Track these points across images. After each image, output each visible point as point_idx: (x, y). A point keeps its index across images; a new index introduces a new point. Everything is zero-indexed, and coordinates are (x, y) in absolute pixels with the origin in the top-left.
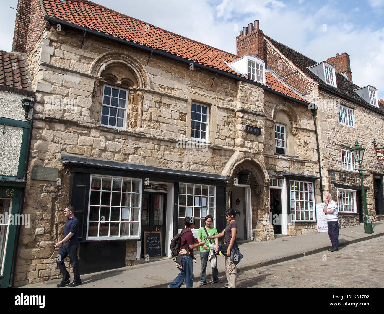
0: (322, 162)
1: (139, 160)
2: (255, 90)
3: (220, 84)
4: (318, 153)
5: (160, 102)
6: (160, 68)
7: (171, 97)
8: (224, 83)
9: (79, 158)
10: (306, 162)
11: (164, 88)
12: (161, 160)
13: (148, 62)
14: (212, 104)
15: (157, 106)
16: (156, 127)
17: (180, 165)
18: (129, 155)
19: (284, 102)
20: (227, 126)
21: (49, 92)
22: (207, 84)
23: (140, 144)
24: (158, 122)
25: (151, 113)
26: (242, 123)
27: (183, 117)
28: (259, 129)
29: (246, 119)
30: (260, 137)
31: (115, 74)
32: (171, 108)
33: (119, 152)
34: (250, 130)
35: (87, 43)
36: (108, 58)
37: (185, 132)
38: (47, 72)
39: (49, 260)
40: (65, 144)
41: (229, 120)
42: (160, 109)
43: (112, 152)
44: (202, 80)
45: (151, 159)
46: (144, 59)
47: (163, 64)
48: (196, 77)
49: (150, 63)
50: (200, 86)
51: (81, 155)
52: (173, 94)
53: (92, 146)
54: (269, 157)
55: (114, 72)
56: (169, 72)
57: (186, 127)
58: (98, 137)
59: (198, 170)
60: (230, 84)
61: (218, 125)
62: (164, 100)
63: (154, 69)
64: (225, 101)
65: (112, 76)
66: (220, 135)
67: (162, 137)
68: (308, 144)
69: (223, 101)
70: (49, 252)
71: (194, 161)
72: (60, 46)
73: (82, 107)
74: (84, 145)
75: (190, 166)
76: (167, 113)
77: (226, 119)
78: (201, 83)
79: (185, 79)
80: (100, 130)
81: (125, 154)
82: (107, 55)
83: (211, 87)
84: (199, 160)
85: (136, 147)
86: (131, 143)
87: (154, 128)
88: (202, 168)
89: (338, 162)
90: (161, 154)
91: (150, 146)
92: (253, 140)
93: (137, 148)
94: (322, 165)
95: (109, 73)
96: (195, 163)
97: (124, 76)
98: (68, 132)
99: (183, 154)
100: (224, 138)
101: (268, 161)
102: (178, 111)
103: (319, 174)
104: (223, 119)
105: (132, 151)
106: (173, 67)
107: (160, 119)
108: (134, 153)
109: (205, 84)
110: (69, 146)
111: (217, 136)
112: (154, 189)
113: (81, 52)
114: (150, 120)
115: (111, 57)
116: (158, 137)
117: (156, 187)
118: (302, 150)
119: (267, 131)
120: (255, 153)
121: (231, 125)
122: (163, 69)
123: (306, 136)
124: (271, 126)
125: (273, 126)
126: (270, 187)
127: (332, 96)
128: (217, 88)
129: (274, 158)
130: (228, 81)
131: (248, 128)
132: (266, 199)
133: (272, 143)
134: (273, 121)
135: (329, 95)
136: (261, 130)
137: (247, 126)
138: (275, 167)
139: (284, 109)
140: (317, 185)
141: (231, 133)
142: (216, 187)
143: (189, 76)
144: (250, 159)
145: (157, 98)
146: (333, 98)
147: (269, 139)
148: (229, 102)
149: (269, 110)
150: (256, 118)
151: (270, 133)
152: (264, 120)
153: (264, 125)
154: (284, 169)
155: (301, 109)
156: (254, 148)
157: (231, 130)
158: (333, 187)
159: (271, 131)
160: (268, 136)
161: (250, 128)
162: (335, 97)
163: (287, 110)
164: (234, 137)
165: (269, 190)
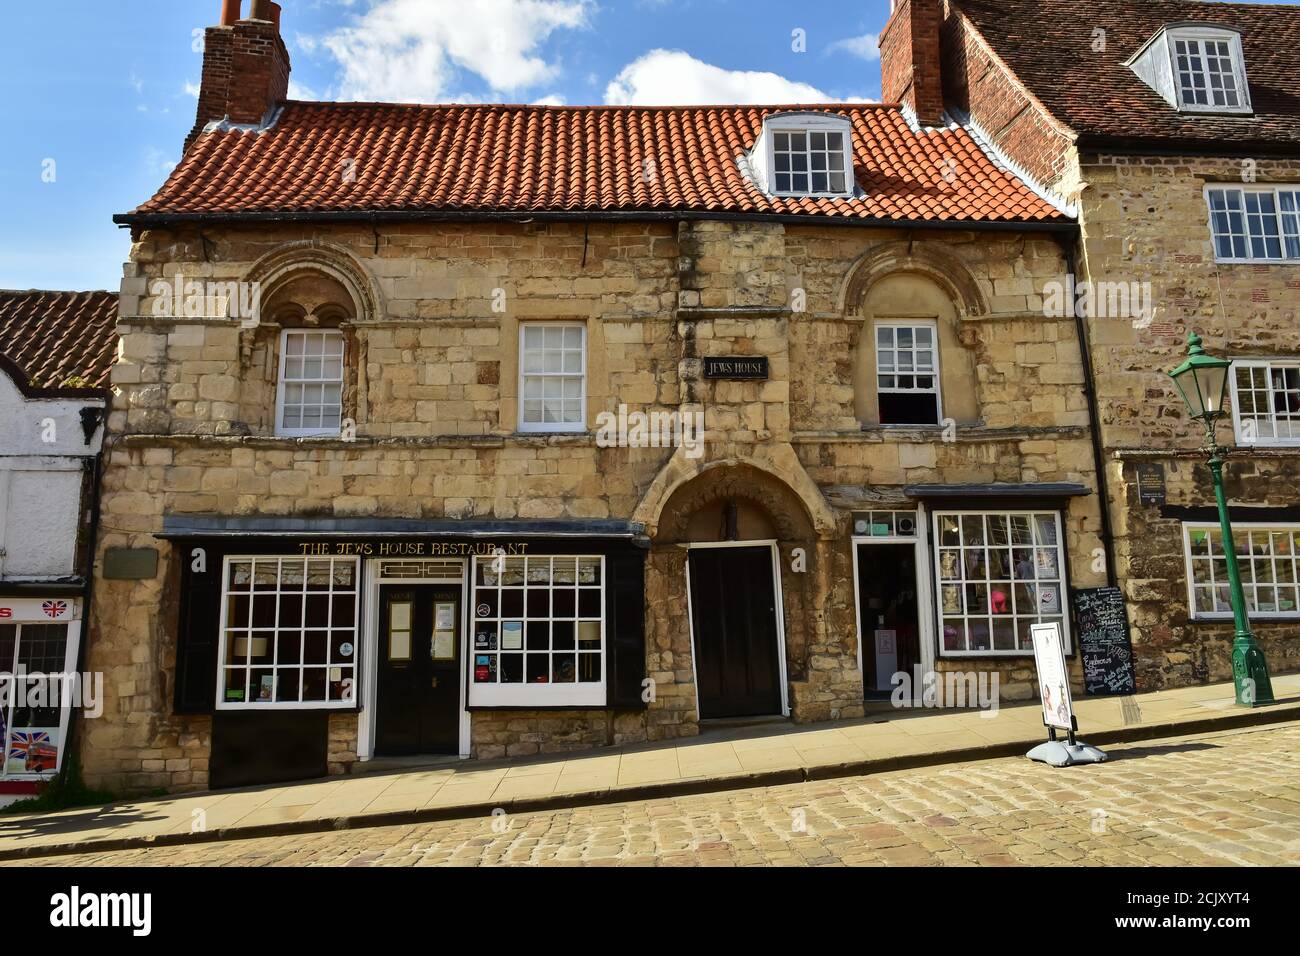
0: (1105, 430)
1: (359, 507)
3: (619, 249)
4: (1091, 397)
5: (416, 347)
6: (413, 256)
7: (446, 326)
8: (629, 242)
9: (204, 520)
10: (1021, 441)
11: (428, 305)
12: (424, 501)
13: (376, 248)
14: (586, 317)
15: (408, 358)
16: (407, 415)
17: (484, 507)
18: (331, 497)
19: (905, 244)
20: (644, 373)
21: (138, 381)
22: (568, 261)
23: (360, 467)
24: (410, 400)
25: (390, 383)
27: (487, 373)
28: (764, 361)
29: (705, 338)
30: (769, 384)
31: (296, 299)
32: (451, 355)
33: (304, 493)
34: (723, 369)
35: (225, 243)
36: (272, 265)
37: (497, 413)
38: (132, 336)
41: (652, 351)
42: (420, 365)
43: (288, 497)
44: (549, 251)
46: (366, 243)
47: (420, 240)
48: (529, 249)
49: (383, 249)
50: (546, 272)
52: (456, 315)
54: (832, 444)
55: (296, 295)
56: (441, 259)
57: (498, 399)
58: (250, 465)
59: (546, 515)
60: (653, 239)
61: (612, 374)
62: (428, 336)
63: (395, 261)
64: (636, 297)
65: (293, 308)
66: (618, 404)
68: (1034, 372)
69: (628, 300)
70: (146, 736)
71: (531, 491)
72: (161, 270)
73: (212, 401)
74: (214, 491)
75: (516, 507)
76: (436, 375)
77: (641, 352)
78: (545, 264)
79: (494, 265)
80: (252, 447)
81: (321, 498)
82: (267, 260)
83: (583, 265)
84: (548, 488)
85: (349, 477)
86: (336, 468)
87: (398, 419)
88: (561, 508)
90: (422, 486)
91: (390, 464)
92: (737, 399)
93: (353, 478)
94: (1106, 441)
95: (284, 300)
96: (536, 496)
97: (320, 301)
98: (179, 465)
99: (492, 475)
100: (635, 409)
101: (832, 456)
102: (472, 360)
103: (1093, 476)
104: (627, 354)
105: (340, 487)
106: (452, 240)
107: (416, 392)
108: (346, 492)
109: (561, 262)
110: (181, 497)
111: (610, 409)
112: (427, 576)
113: (207, 269)
114: (389, 400)
115: (280, 261)
117: (432, 570)
118: (1006, 398)
119: (821, 359)
120: (752, 439)
121: (660, 367)
122: (423, 254)
123: (1025, 343)
124: (838, 337)
125: (851, 336)
126: (856, 541)
127: (1166, 162)
128: (607, 264)
129: (860, 444)
130: (646, 234)
131: (713, 366)
132: (832, 583)
133: (846, 394)
134: (848, 318)
135: (1147, 162)
136: (772, 360)
137: (708, 361)
138: (866, 472)
139: (910, 266)
140: (1085, 518)
141: (663, 390)
142: (603, 558)
143: (506, 252)
144: (731, 462)
145: (406, 336)
146: (1171, 167)
147: (835, 383)
148: (650, 297)
149: (828, 285)
150: (750, 329)
151: (839, 363)
152: (783, 326)
153: (783, 344)
154: (911, 474)
155: (998, 247)
156: (745, 428)
157: (661, 382)
158: (1158, 520)
159: (844, 355)
160: (824, 373)
161: (722, 365)
162: (1185, 162)
163: (920, 266)
164: (676, 402)
165: (850, 553)
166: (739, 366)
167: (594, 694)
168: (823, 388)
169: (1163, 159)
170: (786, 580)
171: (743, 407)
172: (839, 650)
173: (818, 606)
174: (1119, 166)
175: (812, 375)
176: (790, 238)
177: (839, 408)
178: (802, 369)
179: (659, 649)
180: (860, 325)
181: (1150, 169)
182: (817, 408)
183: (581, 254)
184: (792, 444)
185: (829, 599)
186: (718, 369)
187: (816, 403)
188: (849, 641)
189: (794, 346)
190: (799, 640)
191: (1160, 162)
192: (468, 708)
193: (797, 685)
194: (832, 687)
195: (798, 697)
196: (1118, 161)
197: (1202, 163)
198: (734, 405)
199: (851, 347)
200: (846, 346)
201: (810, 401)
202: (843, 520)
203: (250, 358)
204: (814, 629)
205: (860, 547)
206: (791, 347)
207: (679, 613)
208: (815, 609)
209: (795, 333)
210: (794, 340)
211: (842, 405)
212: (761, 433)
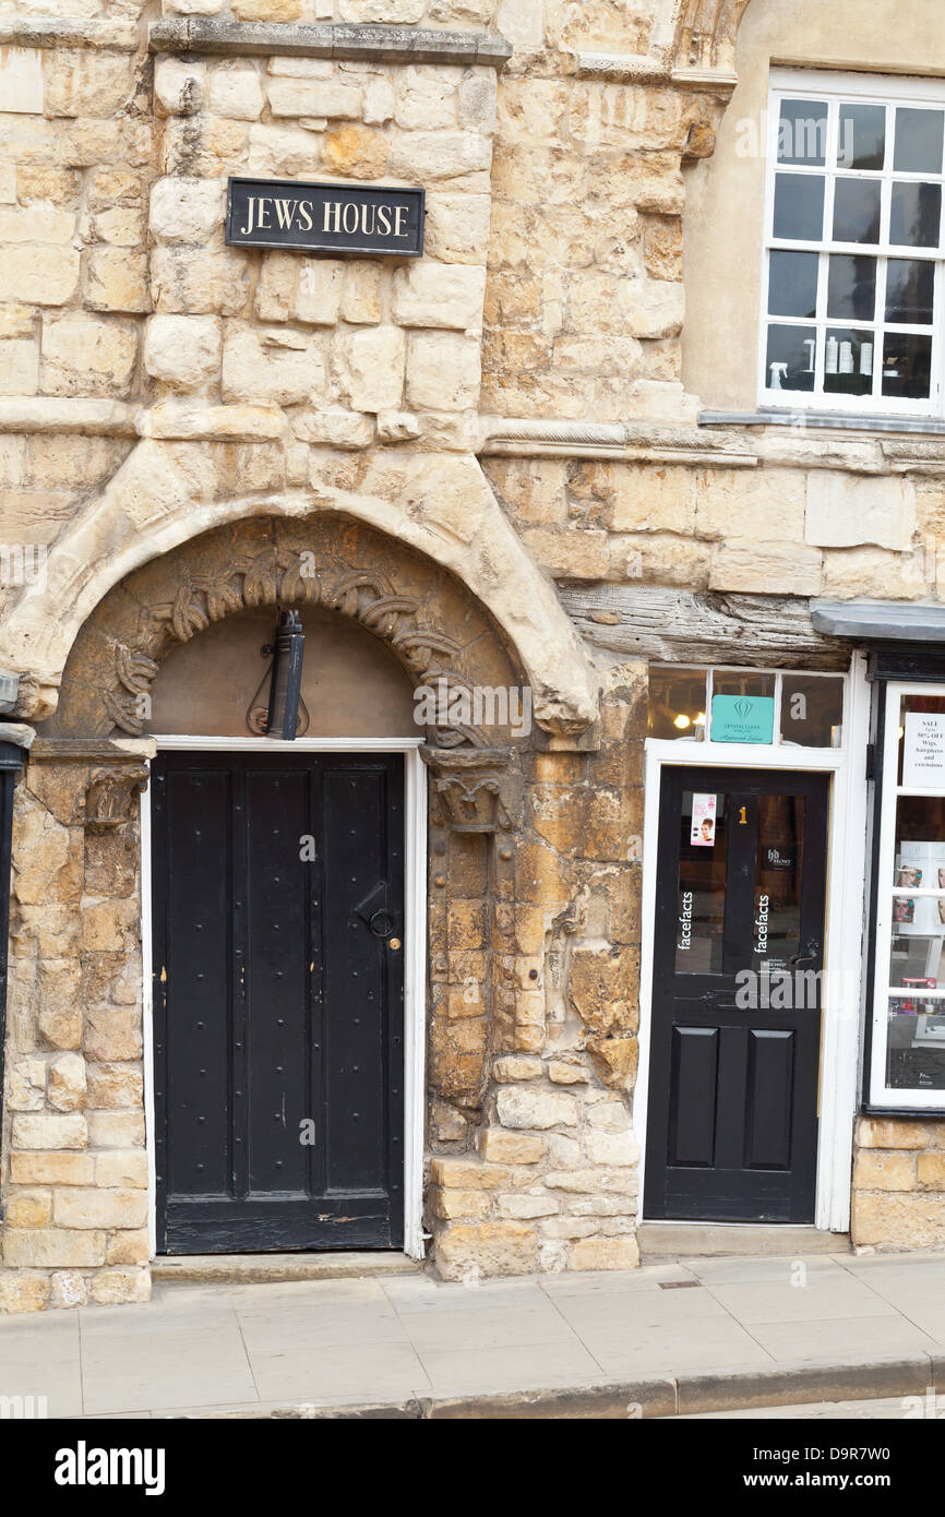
20: (43, 207)
28: (412, 201)
29: (236, 116)
30: (425, 271)
34: (285, 219)
41: (72, 143)
54: (607, 461)
77: (33, 136)
92: (325, 313)
100: (8, 320)
101: (604, 499)
119: (594, 196)
120: (361, 437)
121: (94, 192)
124: (649, 130)
125: (692, 129)
126: (660, 753)
129: (692, 466)
131: (256, 208)
132: (575, 881)
133: (655, 305)
134: (686, 73)
136: (437, 203)
137: (241, 189)
138: (702, 550)
141: (99, 267)
144: (294, 504)
147: (630, 274)
150: (376, 92)
151: (649, 212)
152: (481, 95)
153: (475, 148)
154: (838, 565)
156: (344, 399)
157: (97, 240)
159: (664, 189)
160: (593, 239)
161: (282, 206)
164: (136, 306)
165: (636, 791)
166: (335, 215)
168: (590, 288)
170: (440, 863)
171: (342, 338)
172: (584, 1074)
173: (527, 944)
175: (562, 245)
177: (637, 350)
178: (530, 226)
179: (47, 1048)
180: (719, 94)
182: (569, 349)
184: (480, 457)
185: (564, 927)
186: (271, 218)
187: (563, 333)
188: (614, 1048)
189: (513, 152)
190: (469, 1038)
193: (451, 1168)
194: (553, 1179)
195: (451, 1203)
198: (314, 327)
199: (689, 162)
200: (674, 159)
201: (551, 321)
202: (622, 694)
204: (512, 1011)
205: (667, 771)
206: (502, 152)
207: (115, 944)
208: (516, 950)
209: (516, 111)
210: (512, 131)
211: (643, 340)
212: (391, 420)
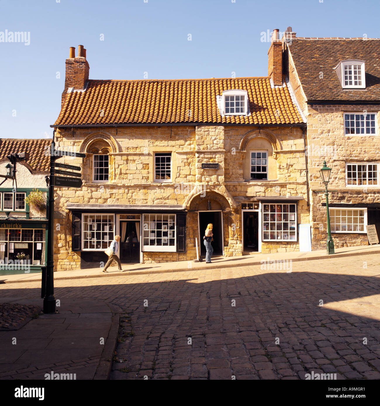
0: (310, 182)
1: (114, 202)
2: (214, 130)
3: (180, 133)
4: (307, 172)
5: (127, 160)
6: (126, 135)
7: (135, 155)
8: (183, 131)
9: (76, 205)
10: (288, 185)
11: (130, 149)
12: (130, 200)
13: (117, 134)
14: (171, 152)
15: (125, 163)
16: (125, 178)
17: (145, 201)
18: (107, 199)
19: (258, 131)
20: (187, 166)
22: (167, 136)
23: (114, 191)
24: (126, 174)
25: (121, 170)
26: (198, 162)
27: (146, 166)
28: (217, 164)
29: (202, 158)
30: (219, 170)
31: (97, 147)
32: (136, 162)
33: (100, 198)
35: (78, 132)
37: (148, 177)
39: (66, 260)
40: (68, 198)
41: (189, 161)
42: (128, 165)
43: (96, 199)
44: (162, 134)
45: (123, 199)
46: (114, 132)
47: (128, 131)
48: (157, 133)
49: (119, 134)
50: (160, 140)
51: (78, 202)
52: (138, 151)
53: (83, 196)
54: (236, 185)
55: (96, 146)
56: (133, 136)
57: (149, 173)
58: (87, 191)
59: (161, 204)
60: (189, 130)
61: (178, 167)
62: (130, 158)
64: (185, 146)
65: (96, 149)
66: (180, 175)
67: (129, 184)
68: (292, 165)
69: (182, 147)
70: (65, 256)
71: (157, 198)
72: (62, 140)
74: (79, 197)
75: (153, 201)
76: (132, 166)
77: (185, 161)
78: (161, 137)
79: (147, 137)
80: (87, 186)
81: (104, 199)
83: (171, 137)
84: (162, 196)
85: (111, 194)
86: (108, 191)
87: (124, 179)
88: (165, 202)
89: (337, 179)
90: (130, 196)
91: (122, 191)
92: (211, 174)
93: (112, 194)
94: (310, 185)
95: (93, 147)
96: (158, 199)
97: (103, 147)
98: (70, 190)
99: (147, 193)
100: (184, 176)
101: (236, 189)
102: (141, 163)
103: (306, 194)
104: (182, 161)
105: (109, 196)
106: (136, 131)
107: (127, 172)
108: (110, 197)
109: (165, 136)
110: (71, 198)
111: (178, 176)
112: (131, 219)
113: (74, 139)
114: (121, 174)
115: (92, 137)
116: (126, 185)
117: (133, 217)
118: (284, 173)
120: (214, 185)
121: (191, 165)
122: (128, 135)
123: (290, 158)
124: (239, 157)
125: (243, 156)
127: (333, 107)
128: (177, 137)
129: (244, 186)
130: (187, 128)
131: (204, 166)
132: (235, 222)
133: (241, 172)
134: (242, 151)
135: (327, 107)
136: (220, 164)
137: (203, 164)
138: (245, 193)
139: (260, 136)
140: (303, 206)
141: (191, 171)
142: (176, 215)
143: (150, 134)
144: (209, 191)
145: (125, 158)
146: (334, 108)
147: (238, 169)
148: (188, 146)
149: (237, 142)
150: (214, 155)
151: (239, 163)
152: (223, 155)
153: (223, 159)
154: (258, 193)
155: (285, 131)
156: (212, 181)
157: (191, 169)
158: (321, 207)
159: (241, 161)
160: (235, 166)
161: (206, 165)
162: (338, 106)
163: (262, 137)
164: (195, 174)
165: (241, 214)
166: (211, 166)
167: (173, 249)
168: (235, 170)
169: (332, 106)
171: (212, 176)
172: (237, 239)
174: (319, 108)
175: (232, 167)
176: (226, 129)
178: (228, 165)
179: (190, 238)
180: (245, 153)
181: (328, 109)
182: (233, 176)
183: (170, 135)
184: (225, 186)
185: (235, 226)
187: (233, 174)
188: (239, 237)
191: (331, 107)
192: (142, 251)
193: (226, 247)
194: (235, 248)
196: (319, 107)
197: (343, 107)
199: (243, 159)
200: (241, 159)
201: (231, 173)
202: (239, 206)
203: (86, 162)
205: (244, 212)
207: (196, 229)
211: (240, 175)
212: (216, 183)
